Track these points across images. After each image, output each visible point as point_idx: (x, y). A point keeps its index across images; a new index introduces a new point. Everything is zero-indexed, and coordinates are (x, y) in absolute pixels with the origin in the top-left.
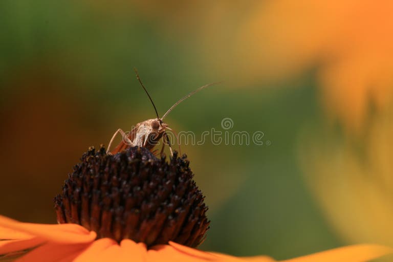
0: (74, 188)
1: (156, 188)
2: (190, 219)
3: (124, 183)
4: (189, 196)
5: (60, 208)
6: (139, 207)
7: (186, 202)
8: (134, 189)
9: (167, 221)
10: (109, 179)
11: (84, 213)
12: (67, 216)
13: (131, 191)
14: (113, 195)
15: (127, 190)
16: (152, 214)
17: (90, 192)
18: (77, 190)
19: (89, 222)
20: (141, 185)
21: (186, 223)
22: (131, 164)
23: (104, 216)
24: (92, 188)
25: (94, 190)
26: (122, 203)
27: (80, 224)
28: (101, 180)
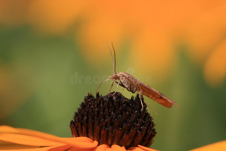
0: (83, 116)
1: (130, 115)
2: (148, 132)
3: (112, 113)
4: (146, 119)
5: (75, 128)
6: (122, 127)
7: (146, 122)
8: (118, 117)
9: (137, 133)
10: (104, 111)
11: (90, 131)
12: (80, 133)
13: (116, 118)
14: (106, 120)
15: (114, 117)
16: (129, 130)
17: (93, 119)
18: (85, 118)
19: (93, 136)
20: (122, 114)
21: (146, 134)
22: (116, 103)
23: (102, 132)
24: (94, 116)
25: (95, 118)
26: (112, 124)
27: (88, 137)
28: (99, 112)
